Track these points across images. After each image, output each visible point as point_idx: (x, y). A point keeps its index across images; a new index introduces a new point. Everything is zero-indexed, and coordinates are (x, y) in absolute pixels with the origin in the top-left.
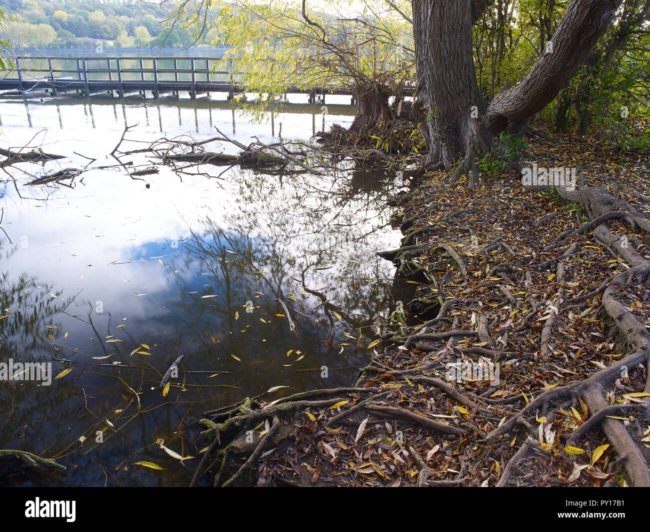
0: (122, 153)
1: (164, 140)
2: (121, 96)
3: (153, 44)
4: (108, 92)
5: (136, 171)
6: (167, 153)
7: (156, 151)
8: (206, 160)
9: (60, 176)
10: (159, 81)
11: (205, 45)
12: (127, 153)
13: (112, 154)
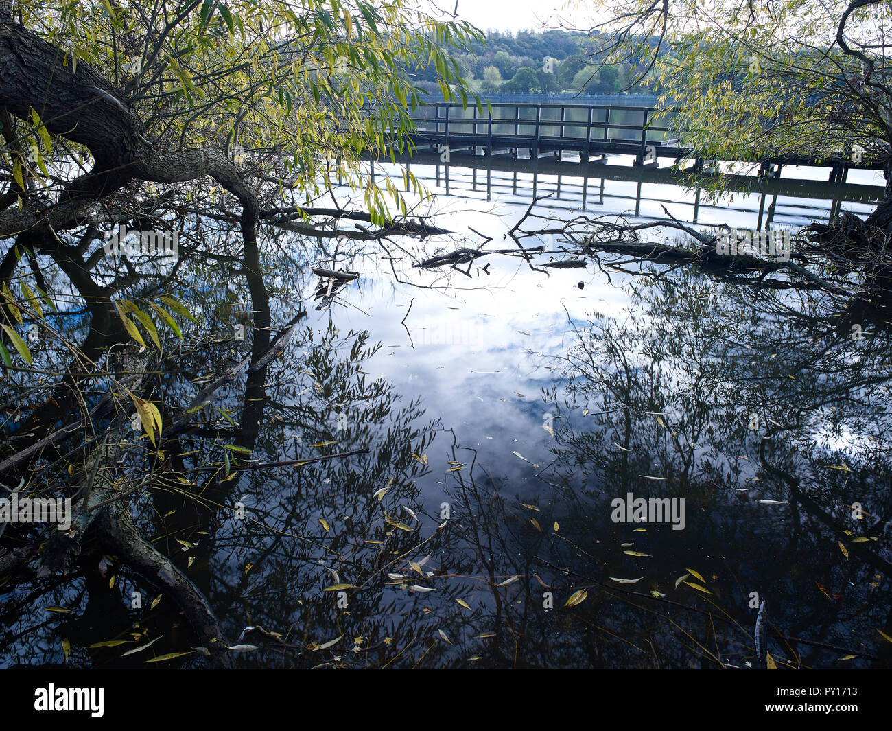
0: (523, 232)
1: (583, 220)
2: (487, 154)
3: (503, 88)
4: (470, 148)
5: (554, 261)
6: (592, 238)
7: (569, 234)
8: (656, 253)
9: (455, 258)
10: (541, 137)
11: (570, 91)
12: (531, 234)
13: (511, 233)
